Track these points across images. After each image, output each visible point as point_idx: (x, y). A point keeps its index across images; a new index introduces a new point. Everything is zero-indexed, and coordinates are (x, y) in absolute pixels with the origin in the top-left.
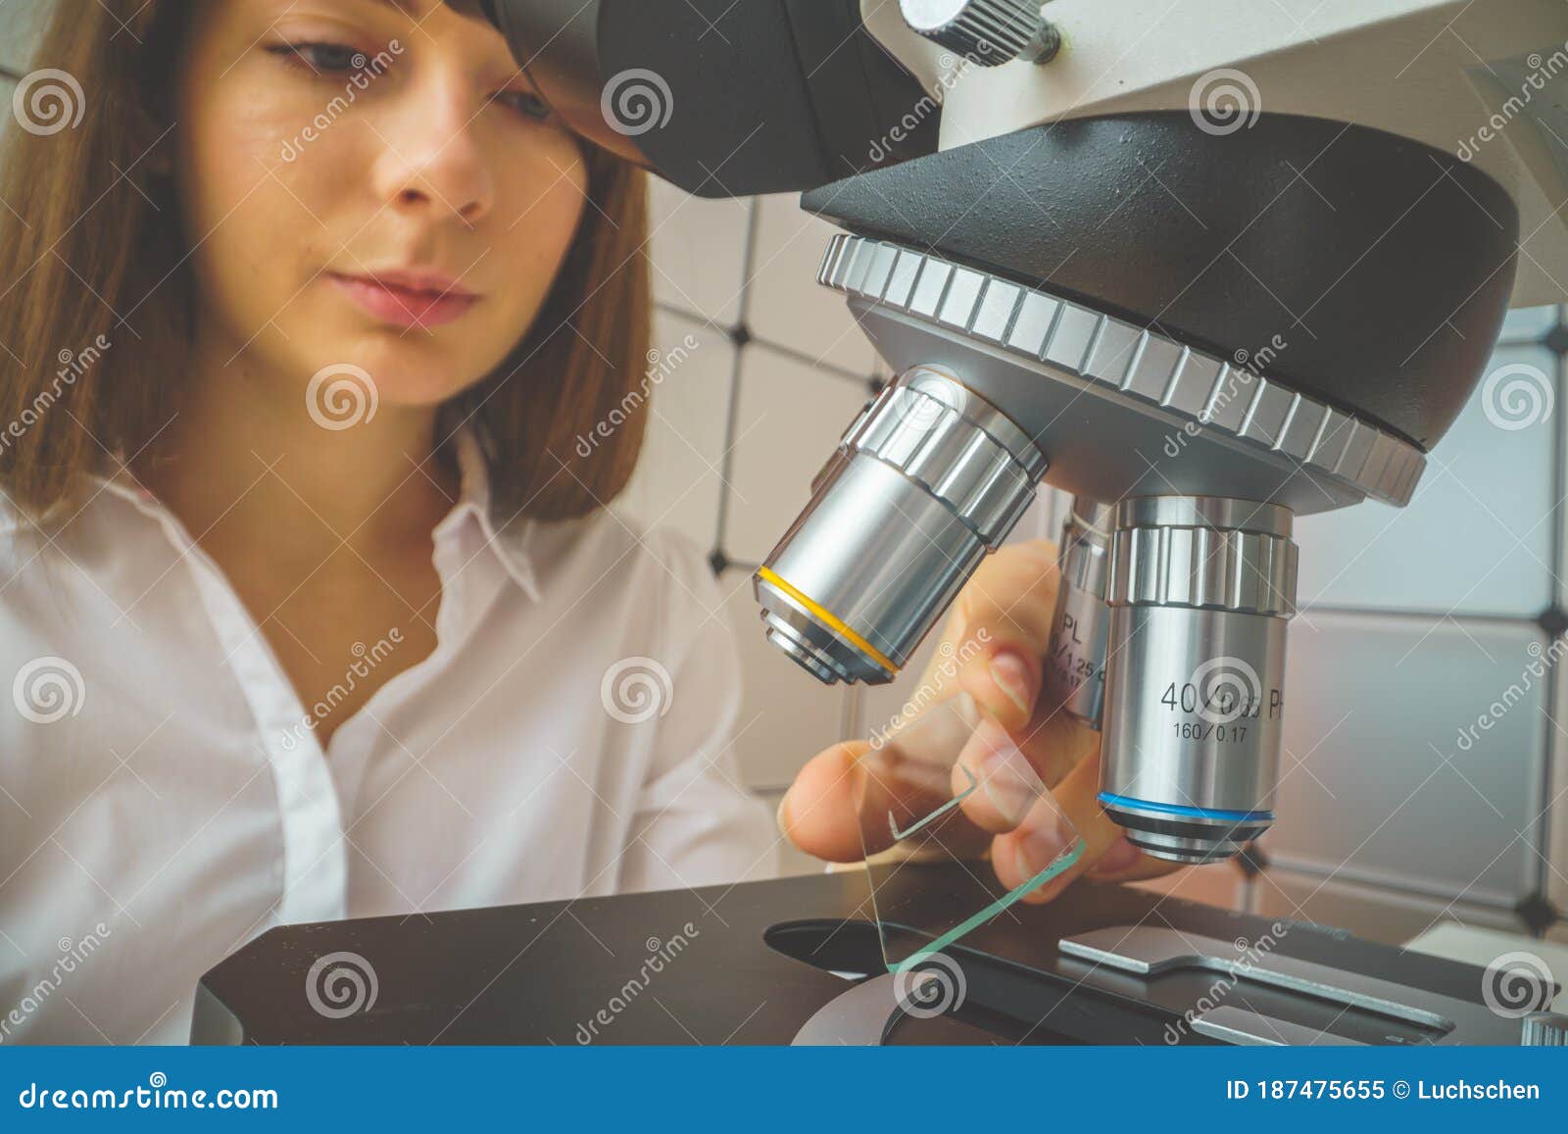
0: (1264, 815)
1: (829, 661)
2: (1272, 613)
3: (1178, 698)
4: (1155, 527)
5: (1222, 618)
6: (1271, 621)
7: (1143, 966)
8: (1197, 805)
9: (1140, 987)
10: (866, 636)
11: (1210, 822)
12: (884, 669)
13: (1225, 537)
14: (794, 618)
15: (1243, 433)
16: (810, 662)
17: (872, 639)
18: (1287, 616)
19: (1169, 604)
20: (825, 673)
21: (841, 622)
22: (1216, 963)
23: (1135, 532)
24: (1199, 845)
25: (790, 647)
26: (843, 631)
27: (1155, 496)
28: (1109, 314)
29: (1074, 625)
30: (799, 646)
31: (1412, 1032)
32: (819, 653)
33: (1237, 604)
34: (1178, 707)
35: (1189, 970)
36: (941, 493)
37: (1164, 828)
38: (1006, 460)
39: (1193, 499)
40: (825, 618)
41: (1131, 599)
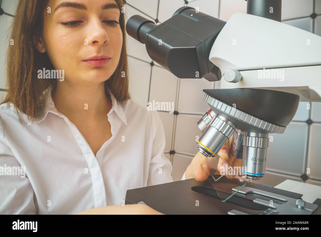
0: (264, 174)
1: (207, 154)
2: (265, 148)
3: (253, 159)
4: (250, 136)
5: (259, 149)
6: (265, 149)
7: (245, 193)
8: (255, 173)
9: (244, 196)
10: (213, 151)
11: (256, 175)
12: (215, 155)
13: (260, 138)
14: (203, 149)
15: (264, 129)
16: (204, 154)
17: (214, 151)
18: (267, 148)
19: (252, 147)
20: (207, 156)
21: (209, 149)
22: (255, 192)
23: (248, 137)
24: (255, 178)
25: (202, 152)
26: (209, 150)
27: (250, 132)
28: (248, 114)
29: (235, 144)
30: (203, 152)
31: (282, 202)
32: (206, 153)
33: (261, 147)
34: (253, 160)
35: (251, 193)
36: (223, 133)
37: (250, 176)
38: (232, 128)
39: (255, 133)
40: (207, 149)
41: (247, 146)
